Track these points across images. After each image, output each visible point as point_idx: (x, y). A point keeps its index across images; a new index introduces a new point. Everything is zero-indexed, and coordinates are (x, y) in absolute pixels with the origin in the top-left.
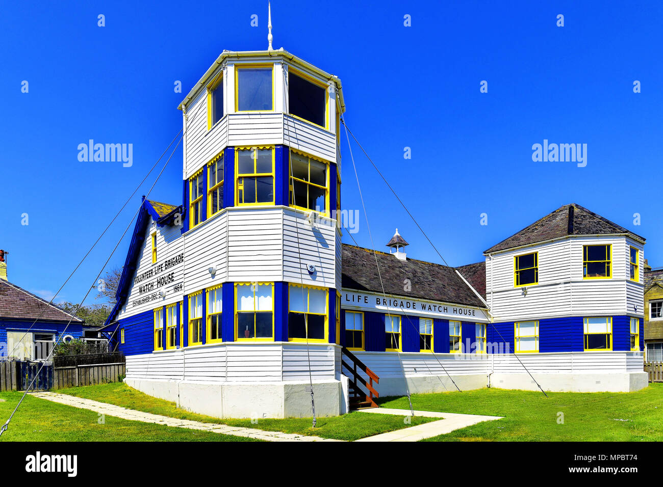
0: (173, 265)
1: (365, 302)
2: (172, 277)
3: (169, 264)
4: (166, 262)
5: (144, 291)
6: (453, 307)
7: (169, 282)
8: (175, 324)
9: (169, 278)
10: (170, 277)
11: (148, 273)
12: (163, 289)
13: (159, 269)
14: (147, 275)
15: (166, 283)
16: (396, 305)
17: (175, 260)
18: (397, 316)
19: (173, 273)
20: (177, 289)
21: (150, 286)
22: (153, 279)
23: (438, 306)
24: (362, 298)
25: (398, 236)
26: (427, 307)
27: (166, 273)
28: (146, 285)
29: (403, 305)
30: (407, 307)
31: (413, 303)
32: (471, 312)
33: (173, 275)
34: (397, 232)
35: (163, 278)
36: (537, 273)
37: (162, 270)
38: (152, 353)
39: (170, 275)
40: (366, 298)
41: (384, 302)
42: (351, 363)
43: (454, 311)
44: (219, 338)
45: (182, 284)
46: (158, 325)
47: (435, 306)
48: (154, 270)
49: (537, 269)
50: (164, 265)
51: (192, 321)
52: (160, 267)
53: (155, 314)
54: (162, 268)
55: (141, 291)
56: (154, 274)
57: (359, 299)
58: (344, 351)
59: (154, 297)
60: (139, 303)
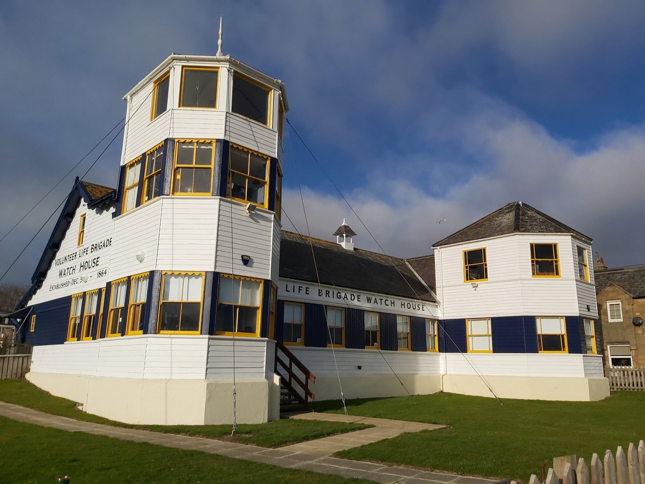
0: (100, 249)
1: (306, 293)
2: (97, 261)
3: (95, 248)
4: (93, 245)
5: (65, 274)
6: (401, 301)
7: (93, 267)
8: (94, 312)
9: (94, 263)
10: (95, 261)
11: (71, 256)
12: (85, 273)
13: (84, 252)
14: (70, 258)
15: (89, 268)
16: (339, 297)
17: (102, 244)
18: (341, 309)
19: (99, 258)
20: (100, 274)
21: (72, 269)
22: (77, 262)
23: (384, 299)
24: (304, 289)
25: (345, 226)
26: (373, 301)
27: (90, 257)
28: (68, 269)
29: (347, 297)
30: (351, 300)
31: (358, 296)
32: (421, 307)
33: (98, 260)
34: (344, 222)
35: (87, 262)
36: (486, 269)
37: (87, 254)
38: (64, 344)
39: (95, 259)
40: (307, 289)
41: (326, 294)
42: (286, 360)
43: (402, 305)
44: (140, 329)
45: (107, 269)
46: (75, 311)
47: (381, 300)
48: (78, 253)
49: (486, 265)
50: (90, 248)
51: (113, 309)
52: (85, 251)
53: (73, 300)
54: (87, 251)
55: (61, 274)
56: (78, 256)
57: (299, 290)
58: (279, 346)
59: (74, 282)
60: (57, 287)
